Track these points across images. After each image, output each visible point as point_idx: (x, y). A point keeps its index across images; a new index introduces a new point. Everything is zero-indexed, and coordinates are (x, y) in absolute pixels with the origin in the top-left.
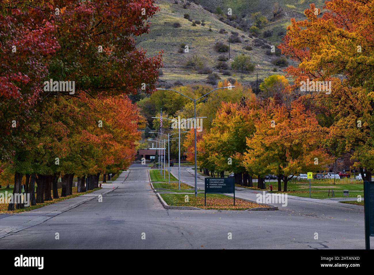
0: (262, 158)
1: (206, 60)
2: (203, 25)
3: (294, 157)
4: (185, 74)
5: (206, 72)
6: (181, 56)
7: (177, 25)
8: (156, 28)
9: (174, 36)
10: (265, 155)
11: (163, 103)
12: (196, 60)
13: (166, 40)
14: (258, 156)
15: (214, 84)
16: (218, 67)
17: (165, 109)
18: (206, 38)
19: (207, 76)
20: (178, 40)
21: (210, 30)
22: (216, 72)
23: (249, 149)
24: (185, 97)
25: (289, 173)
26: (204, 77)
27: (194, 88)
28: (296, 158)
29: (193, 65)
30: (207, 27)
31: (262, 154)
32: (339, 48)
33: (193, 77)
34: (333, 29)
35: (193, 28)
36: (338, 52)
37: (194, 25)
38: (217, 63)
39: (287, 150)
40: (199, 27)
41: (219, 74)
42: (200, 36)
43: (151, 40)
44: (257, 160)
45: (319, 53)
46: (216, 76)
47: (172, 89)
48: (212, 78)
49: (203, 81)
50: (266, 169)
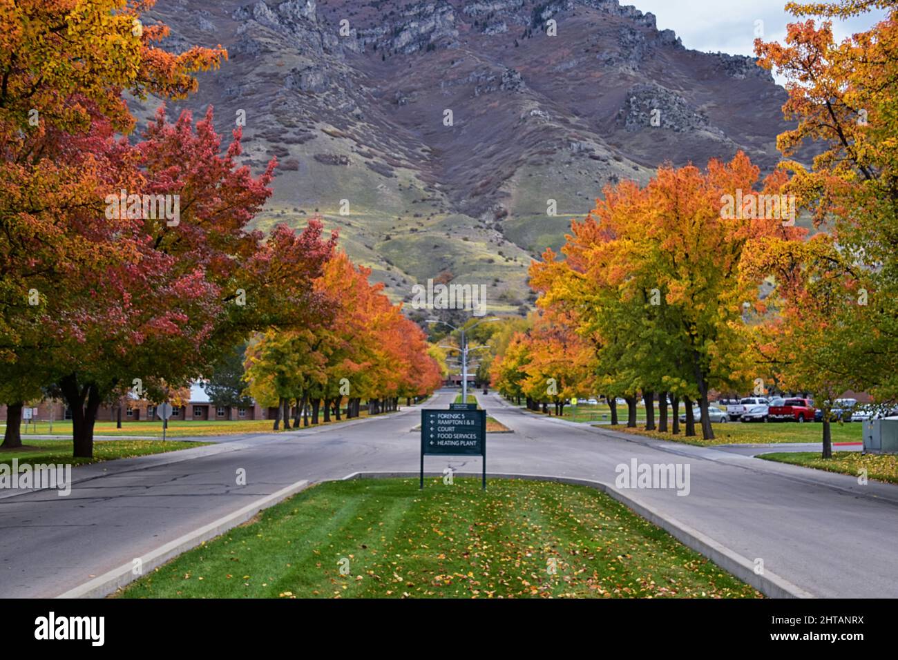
0: (539, 385)
1: (518, 292)
2: (515, 261)
3: (568, 384)
4: (497, 305)
5: (518, 304)
6: (495, 288)
7: (491, 261)
8: (472, 264)
9: (488, 271)
10: (542, 382)
11: (476, 332)
12: (508, 293)
13: (481, 275)
14: (537, 383)
15: (524, 315)
16: (529, 300)
17: (477, 338)
18: (518, 272)
19: (518, 307)
20: (492, 274)
21: (522, 266)
22: (527, 304)
23: (528, 376)
24: (497, 327)
25: (564, 398)
26: (516, 308)
27: (505, 319)
28: (570, 385)
29: (505, 297)
30: (519, 263)
31: (540, 381)
32: (570, 287)
33: (506, 308)
34: (568, 271)
35: (506, 264)
36: (568, 291)
37: (507, 261)
38: (528, 296)
39: (563, 378)
40: (511, 263)
41: (529, 306)
42: (512, 270)
43: (467, 275)
44: (535, 386)
45: (552, 292)
46: (527, 308)
47: (484, 320)
48: (523, 310)
49: (514, 312)
50: (542, 395)
